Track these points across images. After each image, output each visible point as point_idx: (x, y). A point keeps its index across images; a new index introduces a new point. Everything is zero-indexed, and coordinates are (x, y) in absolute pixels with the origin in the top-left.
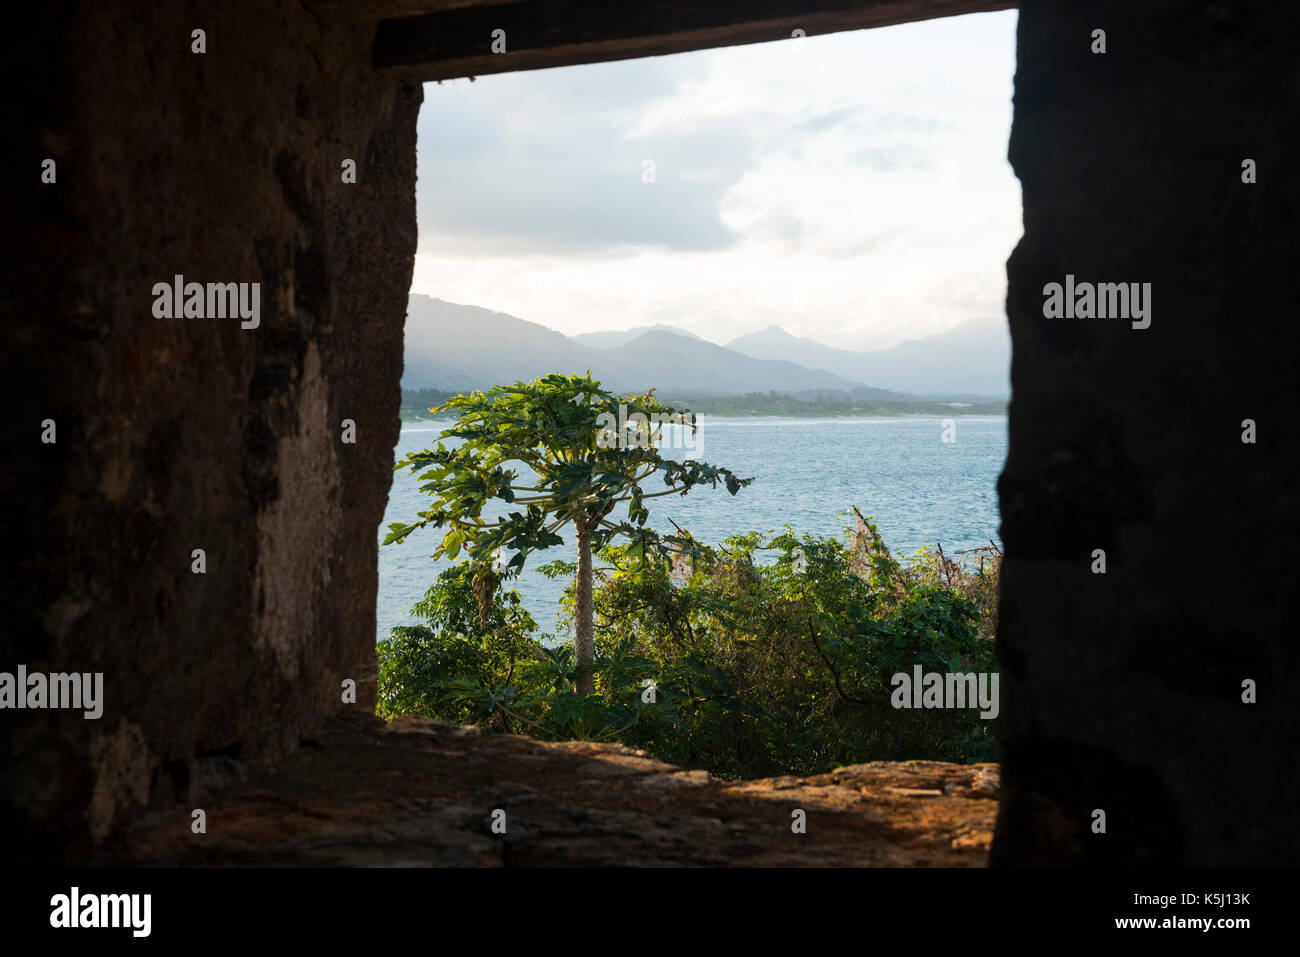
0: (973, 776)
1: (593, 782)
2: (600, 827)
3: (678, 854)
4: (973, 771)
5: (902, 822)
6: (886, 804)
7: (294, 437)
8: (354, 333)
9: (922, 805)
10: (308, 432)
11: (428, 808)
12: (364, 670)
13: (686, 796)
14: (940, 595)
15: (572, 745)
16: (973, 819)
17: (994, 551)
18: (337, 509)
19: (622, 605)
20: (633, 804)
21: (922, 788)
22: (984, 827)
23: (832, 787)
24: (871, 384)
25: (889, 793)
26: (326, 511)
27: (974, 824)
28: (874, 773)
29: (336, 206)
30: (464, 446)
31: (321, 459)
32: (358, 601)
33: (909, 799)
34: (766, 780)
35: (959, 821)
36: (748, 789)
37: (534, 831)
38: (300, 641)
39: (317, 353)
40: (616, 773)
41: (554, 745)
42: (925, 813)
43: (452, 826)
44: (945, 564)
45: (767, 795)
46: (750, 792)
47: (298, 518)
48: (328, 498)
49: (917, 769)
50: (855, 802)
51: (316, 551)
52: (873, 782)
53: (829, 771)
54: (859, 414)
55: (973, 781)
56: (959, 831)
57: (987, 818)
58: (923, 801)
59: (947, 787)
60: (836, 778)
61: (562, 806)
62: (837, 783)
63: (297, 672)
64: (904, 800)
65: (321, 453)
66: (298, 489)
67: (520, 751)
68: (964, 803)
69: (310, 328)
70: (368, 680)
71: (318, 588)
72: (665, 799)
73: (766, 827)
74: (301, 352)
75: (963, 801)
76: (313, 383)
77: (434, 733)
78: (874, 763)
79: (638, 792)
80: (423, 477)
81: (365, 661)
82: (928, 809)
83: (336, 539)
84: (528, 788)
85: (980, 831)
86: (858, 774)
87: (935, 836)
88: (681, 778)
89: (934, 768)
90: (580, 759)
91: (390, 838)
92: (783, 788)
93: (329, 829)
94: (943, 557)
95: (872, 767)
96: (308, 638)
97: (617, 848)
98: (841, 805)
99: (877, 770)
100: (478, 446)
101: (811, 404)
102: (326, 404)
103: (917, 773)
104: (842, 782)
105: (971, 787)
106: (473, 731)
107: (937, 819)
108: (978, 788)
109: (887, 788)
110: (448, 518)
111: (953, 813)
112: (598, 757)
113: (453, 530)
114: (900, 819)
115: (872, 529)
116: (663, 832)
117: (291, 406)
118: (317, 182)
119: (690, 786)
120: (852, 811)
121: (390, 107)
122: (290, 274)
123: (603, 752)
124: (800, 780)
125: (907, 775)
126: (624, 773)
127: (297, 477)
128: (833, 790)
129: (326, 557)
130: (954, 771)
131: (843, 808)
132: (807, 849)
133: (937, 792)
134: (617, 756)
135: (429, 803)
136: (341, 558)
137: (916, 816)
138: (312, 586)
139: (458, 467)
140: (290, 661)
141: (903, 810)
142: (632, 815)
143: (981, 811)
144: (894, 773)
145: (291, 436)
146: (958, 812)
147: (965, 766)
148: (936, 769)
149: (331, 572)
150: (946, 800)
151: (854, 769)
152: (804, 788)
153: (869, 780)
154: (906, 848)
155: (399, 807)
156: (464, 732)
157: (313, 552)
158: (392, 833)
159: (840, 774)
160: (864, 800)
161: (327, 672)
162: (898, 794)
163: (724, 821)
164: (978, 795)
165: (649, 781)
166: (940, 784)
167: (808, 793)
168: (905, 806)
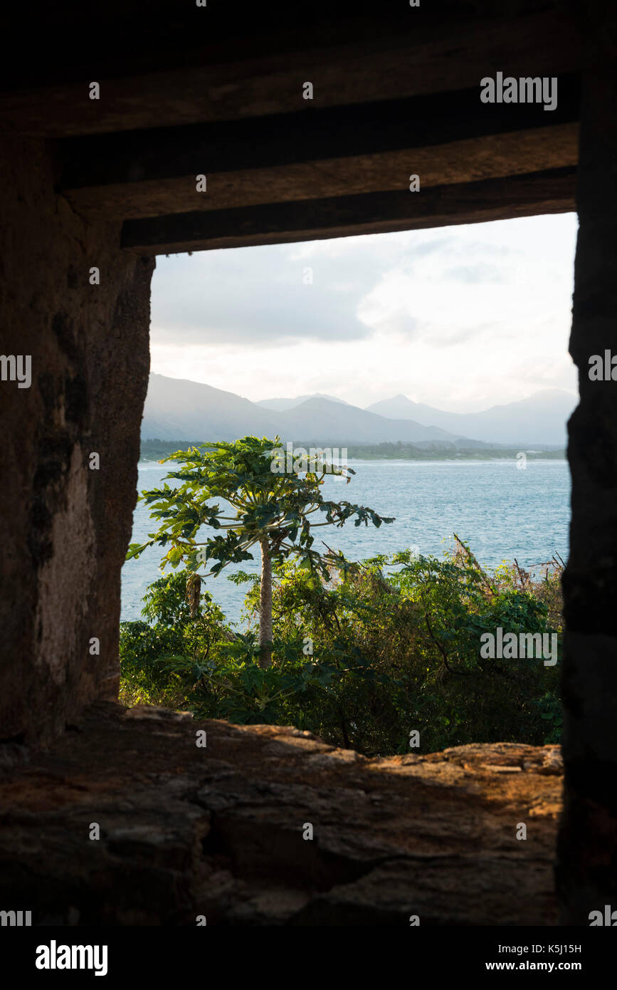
0: (544, 756)
1: (274, 759)
2: (279, 798)
3: (334, 820)
4: (544, 752)
5: (494, 794)
6: (482, 779)
7: (64, 512)
8: (106, 434)
9: (507, 781)
10: (73, 507)
11: (157, 781)
12: (110, 670)
13: (340, 772)
14: (519, 597)
15: (258, 728)
16: (544, 793)
17: (556, 565)
18: (93, 560)
19: (288, 603)
20: (302, 779)
21: (508, 765)
22: (552, 799)
23: (443, 763)
24: (470, 437)
25: (484, 769)
26: (85, 562)
27: (545, 797)
28: (473, 753)
29: (94, 347)
30: (184, 486)
31: (82, 525)
32: (106, 622)
33: (498, 775)
34: (396, 757)
35: (534, 795)
36: (384, 765)
37: (232, 801)
38: (66, 655)
39: (80, 452)
40: (290, 752)
41: (246, 728)
42: (509, 787)
43: (174, 797)
44: (520, 573)
45: (397, 771)
46: (385, 769)
47: (66, 568)
48: (87, 552)
49: (503, 750)
50: (460, 778)
51: (78, 591)
52: (473, 760)
53: (441, 750)
54: (460, 458)
55: (544, 760)
56: (534, 803)
57: (554, 792)
58: (508, 777)
59: (526, 765)
60: (446, 756)
61: (252, 781)
62: (446, 760)
63: (65, 678)
64: (495, 775)
65: (82, 522)
66: (66, 549)
67: (222, 734)
68: (537, 779)
69: (75, 434)
70: (114, 677)
71: (79, 617)
72: (324, 774)
73: (397, 798)
74: (70, 451)
75: (537, 776)
76: (77, 473)
77: (160, 718)
78: (473, 745)
79: (305, 768)
80: (152, 508)
81: (111, 664)
82: (512, 783)
83: (92, 581)
84: (228, 765)
85: (549, 803)
86: (462, 753)
87: (517, 806)
88: (337, 757)
89: (515, 749)
90: (264, 740)
91: (131, 807)
92: (409, 764)
93: (87, 799)
94: (518, 569)
95: (472, 748)
96: (72, 653)
97: (291, 815)
98: (450, 780)
99: (475, 751)
100: (193, 486)
101: (427, 451)
102: (86, 486)
103: (504, 753)
104: (450, 759)
105: (542, 765)
106: (188, 717)
107: (518, 792)
108: (547, 766)
109: (483, 765)
110: (170, 539)
111: (529, 787)
112: (277, 738)
113: (174, 547)
114: (491, 791)
115: (467, 549)
116: (323, 802)
117: (62, 491)
118: (81, 331)
119: (343, 763)
120: (458, 786)
121: (132, 274)
122: (62, 398)
123: (282, 734)
124: (421, 758)
125: (495, 754)
126: (295, 751)
127: (66, 540)
128: (444, 766)
129: (85, 594)
130: (530, 752)
131: (451, 783)
132: (426, 815)
133: (518, 769)
134: (291, 738)
135: (158, 777)
136: (95, 594)
137: (504, 790)
138: (75, 616)
139: (177, 501)
140: (59, 671)
141: (494, 784)
142: (301, 788)
143: (549, 786)
144: (488, 753)
145: (61, 512)
146: (533, 787)
147: (538, 748)
148: (517, 750)
149: (89, 605)
150: (525, 776)
151: (458, 749)
152: (425, 764)
153: (469, 758)
154: (497, 815)
155: (136, 780)
156: (181, 717)
157: (76, 591)
158: (132, 803)
159: (449, 753)
160: (467, 776)
161: (85, 675)
162: (491, 770)
163: (367, 792)
164: (547, 772)
165: (313, 759)
166: (520, 763)
167: (426, 769)
168: (497, 781)
